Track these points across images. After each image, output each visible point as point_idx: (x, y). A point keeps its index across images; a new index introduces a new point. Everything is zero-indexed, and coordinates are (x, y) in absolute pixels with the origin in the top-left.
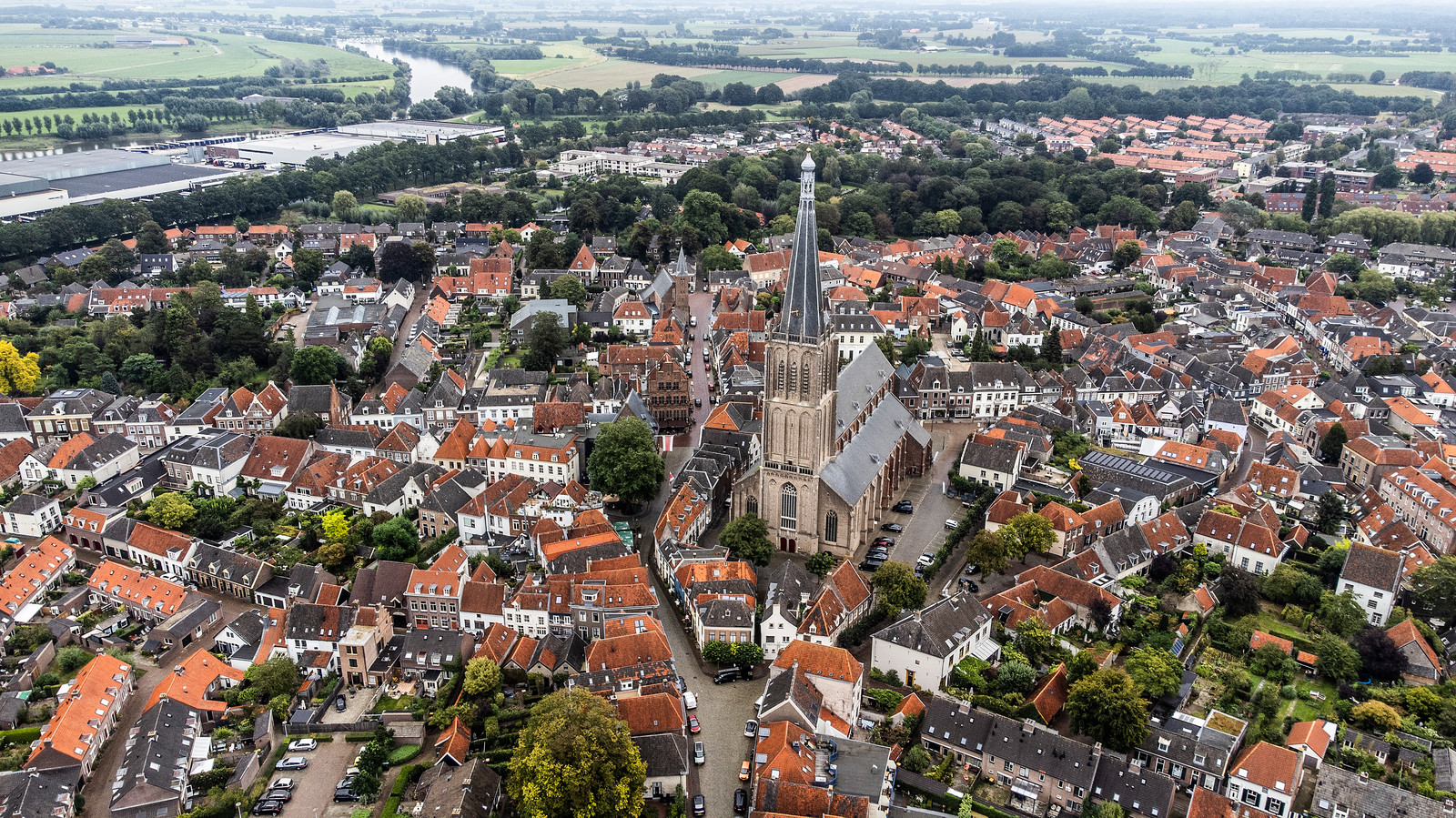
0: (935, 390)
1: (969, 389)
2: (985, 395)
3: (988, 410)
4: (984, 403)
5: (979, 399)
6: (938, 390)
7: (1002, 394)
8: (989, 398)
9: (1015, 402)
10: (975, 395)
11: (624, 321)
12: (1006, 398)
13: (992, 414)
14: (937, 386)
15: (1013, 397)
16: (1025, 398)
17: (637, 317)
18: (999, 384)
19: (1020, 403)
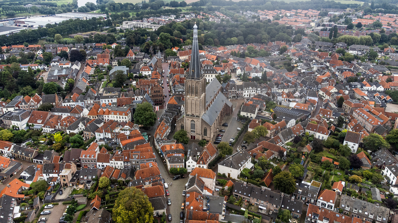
0: (233, 90)
1: (242, 90)
2: (246, 91)
3: (248, 95)
4: (246, 93)
7: (251, 91)
8: (248, 92)
9: (255, 93)
10: (244, 91)
11: (143, 72)
12: (252, 92)
14: (233, 89)
16: (258, 92)
17: (147, 71)
18: (250, 88)
19: (256, 93)
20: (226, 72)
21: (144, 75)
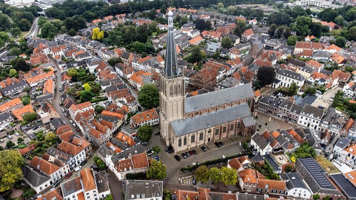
0: (284, 108)
1: (298, 113)
2: (304, 118)
3: (305, 123)
4: (304, 120)
5: (302, 118)
6: (285, 109)
7: (312, 120)
8: (306, 119)
9: (318, 125)
10: (300, 116)
12: (314, 122)
13: (306, 125)
14: (286, 107)
15: (317, 123)
16: (322, 125)
18: (312, 115)
19: (320, 126)
20: (326, 82)
21: (231, 58)
